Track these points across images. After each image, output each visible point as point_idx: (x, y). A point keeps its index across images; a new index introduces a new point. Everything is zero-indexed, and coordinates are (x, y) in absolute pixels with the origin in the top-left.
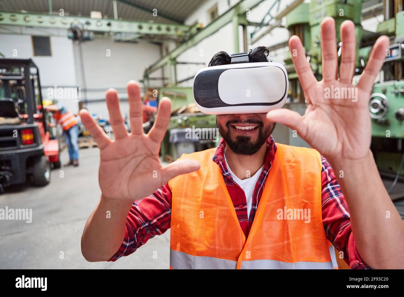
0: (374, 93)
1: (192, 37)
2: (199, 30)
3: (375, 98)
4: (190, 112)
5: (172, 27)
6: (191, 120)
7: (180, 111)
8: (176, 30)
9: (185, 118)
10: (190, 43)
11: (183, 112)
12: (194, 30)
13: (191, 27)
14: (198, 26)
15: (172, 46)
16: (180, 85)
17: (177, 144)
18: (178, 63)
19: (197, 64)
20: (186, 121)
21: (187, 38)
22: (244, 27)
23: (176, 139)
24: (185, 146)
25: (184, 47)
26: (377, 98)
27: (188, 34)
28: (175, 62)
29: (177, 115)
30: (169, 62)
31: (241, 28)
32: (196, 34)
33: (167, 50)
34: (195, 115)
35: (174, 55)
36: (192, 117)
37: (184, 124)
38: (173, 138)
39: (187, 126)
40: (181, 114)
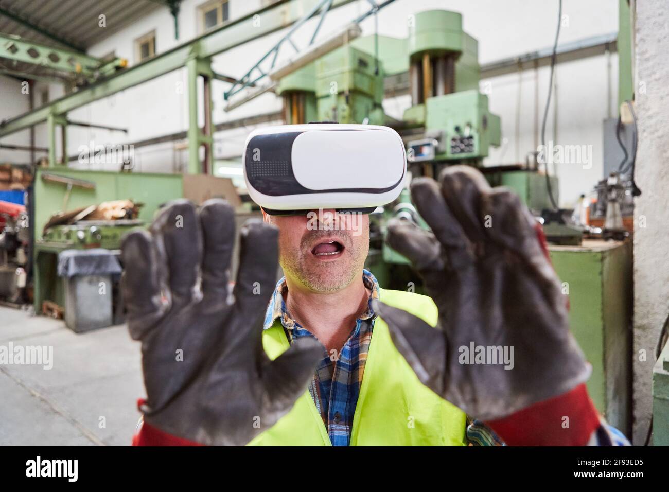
0: (402, 202)
1: (103, 80)
2: (120, 70)
3: (404, 210)
4: (103, 218)
5: (64, 56)
6: (105, 232)
7: (81, 216)
8: (70, 61)
9: (93, 229)
10: (99, 91)
11: (86, 218)
12: (109, 69)
13: (103, 62)
14: (118, 63)
15: (57, 90)
16: (72, 165)
17: (74, 279)
18: (69, 123)
19: (111, 129)
20: (94, 234)
21: (92, 81)
22: (206, 79)
23: (72, 270)
24: (90, 282)
25: (86, 95)
26: (405, 210)
27: (97, 74)
28: (63, 120)
29: (74, 224)
30: (51, 119)
31: (201, 80)
32: (112, 77)
33: (45, 95)
34: (112, 223)
35: (62, 107)
36: (107, 226)
37: (89, 240)
38: (67, 268)
39: (97, 245)
40: (81, 222)
